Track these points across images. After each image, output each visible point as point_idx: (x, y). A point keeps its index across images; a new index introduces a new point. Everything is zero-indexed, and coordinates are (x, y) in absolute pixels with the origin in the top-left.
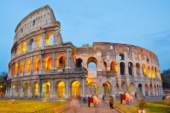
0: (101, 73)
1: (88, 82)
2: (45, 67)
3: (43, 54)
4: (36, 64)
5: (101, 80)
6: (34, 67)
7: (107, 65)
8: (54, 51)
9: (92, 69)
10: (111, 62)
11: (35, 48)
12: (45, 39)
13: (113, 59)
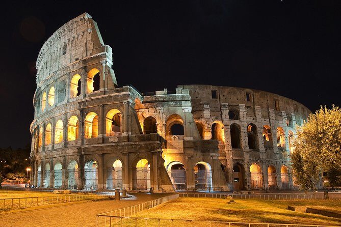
0: (192, 144)
1: (164, 161)
2: (88, 133)
3: (83, 109)
4: (72, 128)
5: (191, 157)
6: (70, 133)
7: (206, 128)
8: (100, 103)
9: (175, 138)
10: (214, 123)
11: (69, 99)
12: (86, 80)
13: (217, 118)
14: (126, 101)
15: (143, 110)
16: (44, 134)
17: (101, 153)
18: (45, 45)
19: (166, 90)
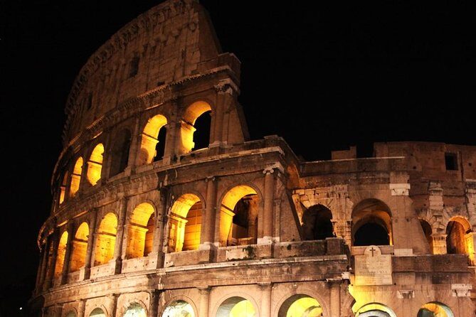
0: (410, 264)
1: (354, 302)
2: (175, 240)
3: (168, 187)
4: (137, 231)
5: (410, 293)
6: (132, 242)
7: (434, 231)
8: (210, 173)
9: (373, 250)
10: (450, 220)
11: (135, 166)
12: (178, 126)
13: (457, 211)
14: (270, 168)
15: (302, 192)
16: (70, 247)
17: (205, 285)
18: (91, 61)
19: (353, 150)
